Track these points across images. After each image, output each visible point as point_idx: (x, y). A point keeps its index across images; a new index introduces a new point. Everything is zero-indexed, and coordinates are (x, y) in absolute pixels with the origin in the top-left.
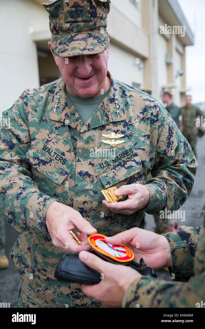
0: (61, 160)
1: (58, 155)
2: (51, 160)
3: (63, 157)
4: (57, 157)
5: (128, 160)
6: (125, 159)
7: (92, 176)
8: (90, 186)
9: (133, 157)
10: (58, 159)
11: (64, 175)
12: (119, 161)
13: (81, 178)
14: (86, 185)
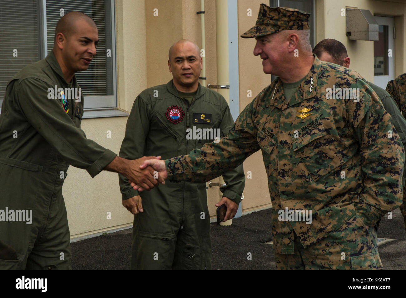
0: (271, 135)
1: (269, 132)
2: (265, 137)
3: (272, 133)
4: (268, 133)
5: (313, 128)
6: (311, 128)
7: (289, 144)
8: (288, 151)
9: (317, 126)
10: (269, 135)
11: (272, 146)
12: (307, 130)
13: (282, 146)
14: (285, 151)
